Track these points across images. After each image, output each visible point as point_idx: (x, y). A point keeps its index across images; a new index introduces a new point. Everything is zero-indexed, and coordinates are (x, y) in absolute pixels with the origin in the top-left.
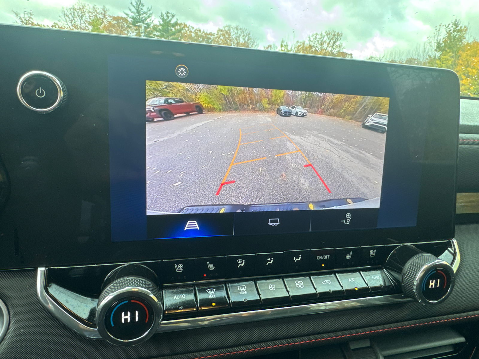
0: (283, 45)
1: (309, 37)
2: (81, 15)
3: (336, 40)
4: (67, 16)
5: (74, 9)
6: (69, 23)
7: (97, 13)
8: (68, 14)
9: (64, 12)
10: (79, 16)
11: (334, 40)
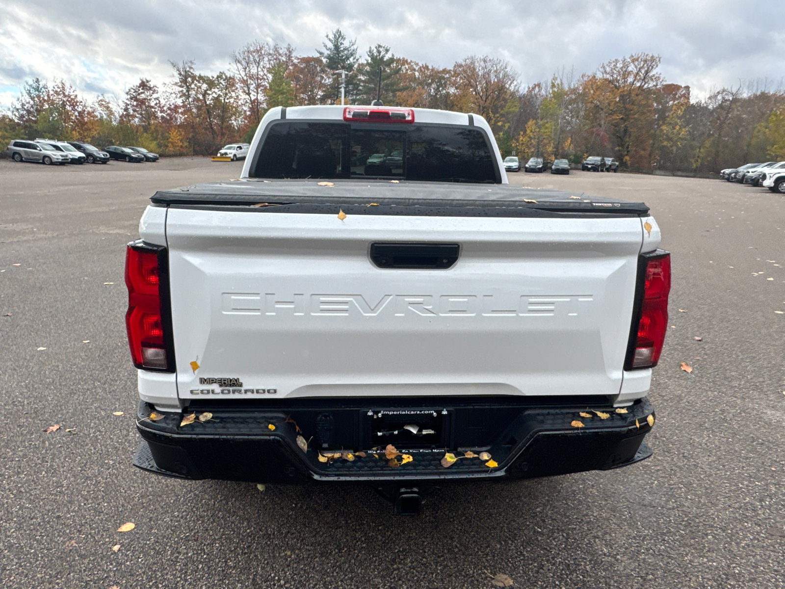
0: (556, 84)
1: (604, 67)
2: (258, 60)
3: (648, 68)
4: (239, 62)
5: (248, 52)
6: (241, 72)
7: (280, 55)
8: (241, 59)
9: (236, 57)
10: (255, 60)
11: (646, 69)
